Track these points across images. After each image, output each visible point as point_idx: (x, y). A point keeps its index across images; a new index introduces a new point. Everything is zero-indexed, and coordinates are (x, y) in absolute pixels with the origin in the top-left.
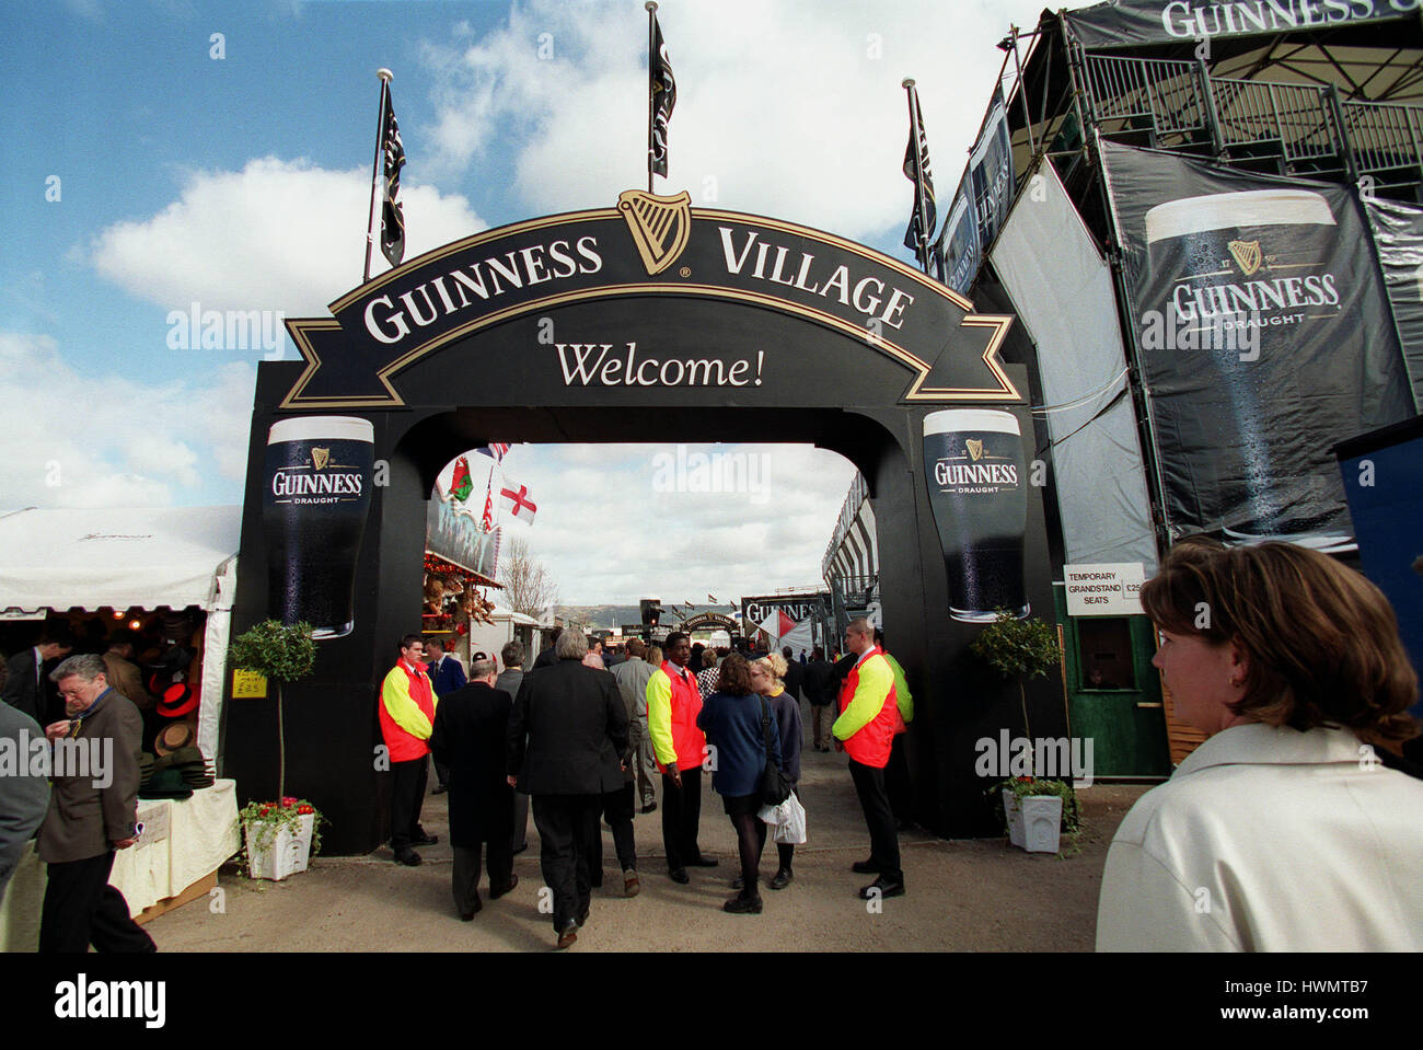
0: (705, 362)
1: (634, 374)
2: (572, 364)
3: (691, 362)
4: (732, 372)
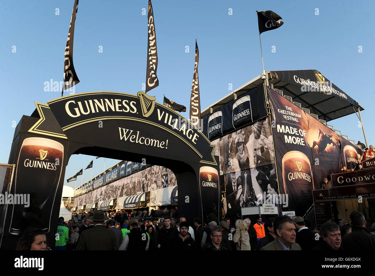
0: (155, 140)
1: (138, 140)
2: (123, 134)
3: (152, 140)
4: (161, 144)
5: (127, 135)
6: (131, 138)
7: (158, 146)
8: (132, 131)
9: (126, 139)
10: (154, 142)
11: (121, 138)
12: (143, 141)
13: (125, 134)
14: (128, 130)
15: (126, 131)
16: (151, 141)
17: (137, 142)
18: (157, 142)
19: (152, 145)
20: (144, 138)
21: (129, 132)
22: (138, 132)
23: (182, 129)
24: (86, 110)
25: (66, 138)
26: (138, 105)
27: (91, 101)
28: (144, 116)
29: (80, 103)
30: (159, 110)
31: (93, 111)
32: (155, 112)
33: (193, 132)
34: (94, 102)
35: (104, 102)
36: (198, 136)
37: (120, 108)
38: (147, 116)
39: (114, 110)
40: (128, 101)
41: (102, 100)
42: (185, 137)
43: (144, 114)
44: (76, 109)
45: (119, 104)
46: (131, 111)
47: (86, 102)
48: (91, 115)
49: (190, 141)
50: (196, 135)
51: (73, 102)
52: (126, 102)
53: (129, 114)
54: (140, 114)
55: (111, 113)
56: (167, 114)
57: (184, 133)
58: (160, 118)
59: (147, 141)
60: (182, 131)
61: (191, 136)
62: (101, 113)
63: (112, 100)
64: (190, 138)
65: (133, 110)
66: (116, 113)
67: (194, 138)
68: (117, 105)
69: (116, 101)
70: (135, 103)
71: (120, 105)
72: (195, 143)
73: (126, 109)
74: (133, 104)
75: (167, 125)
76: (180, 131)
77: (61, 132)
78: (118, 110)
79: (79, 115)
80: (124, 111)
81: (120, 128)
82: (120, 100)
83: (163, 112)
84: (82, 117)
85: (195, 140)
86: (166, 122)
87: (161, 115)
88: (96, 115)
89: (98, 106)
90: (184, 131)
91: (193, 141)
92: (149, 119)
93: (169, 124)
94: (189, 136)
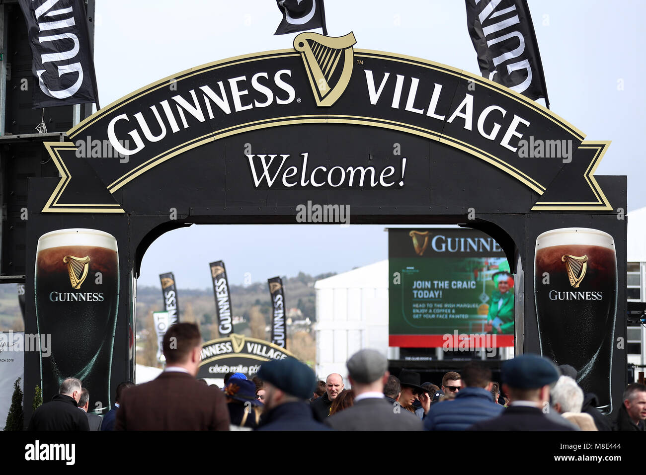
5: (272, 172)
6: (285, 176)
7: (373, 184)
8: (285, 157)
9: (270, 183)
10: (358, 174)
11: (257, 183)
12: (321, 176)
13: (266, 168)
14: (273, 157)
15: (267, 159)
16: (348, 175)
17: (303, 184)
18: (370, 171)
19: (351, 184)
20: (325, 169)
21: (278, 160)
22: (306, 155)
23: (457, 113)
24: (156, 131)
25: (122, 211)
26: (300, 79)
27: (165, 104)
28: (319, 104)
29: (139, 117)
30: (369, 74)
31: (175, 128)
32: (358, 80)
33: (504, 112)
34: (173, 105)
35: (200, 94)
36: (528, 124)
37: (244, 100)
38: (329, 102)
39: (228, 111)
40: (265, 75)
41: (193, 92)
42: (473, 137)
43: (321, 99)
44: (134, 134)
45: (240, 89)
46: (279, 101)
47: (154, 108)
48: (172, 140)
49: (494, 147)
50: (517, 120)
51: (124, 116)
52: (261, 80)
53: (275, 111)
55: (221, 120)
56: (400, 79)
57: (468, 126)
58: (374, 98)
59: (336, 176)
60: (460, 121)
61: (497, 127)
62: (196, 128)
63: (221, 84)
64: (493, 136)
65: (285, 95)
66: (236, 118)
67: (511, 131)
68: (236, 94)
69: (233, 82)
70: (288, 72)
71: (246, 92)
72: (514, 149)
73: (263, 98)
74: (284, 77)
75: (401, 115)
76: (450, 120)
77: (110, 199)
78: (239, 107)
79: (140, 145)
80: (258, 105)
81: (250, 158)
82: (244, 78)
83: (387, 75)
84: (151, 150)
86: (396, 104)
87: (377, 90)
88: (184, 136)
89: (185, 111)
90: (468, 117)
91: (505, 143)
92: (338, 108)
93: (409, 107)
94: (488, 128)
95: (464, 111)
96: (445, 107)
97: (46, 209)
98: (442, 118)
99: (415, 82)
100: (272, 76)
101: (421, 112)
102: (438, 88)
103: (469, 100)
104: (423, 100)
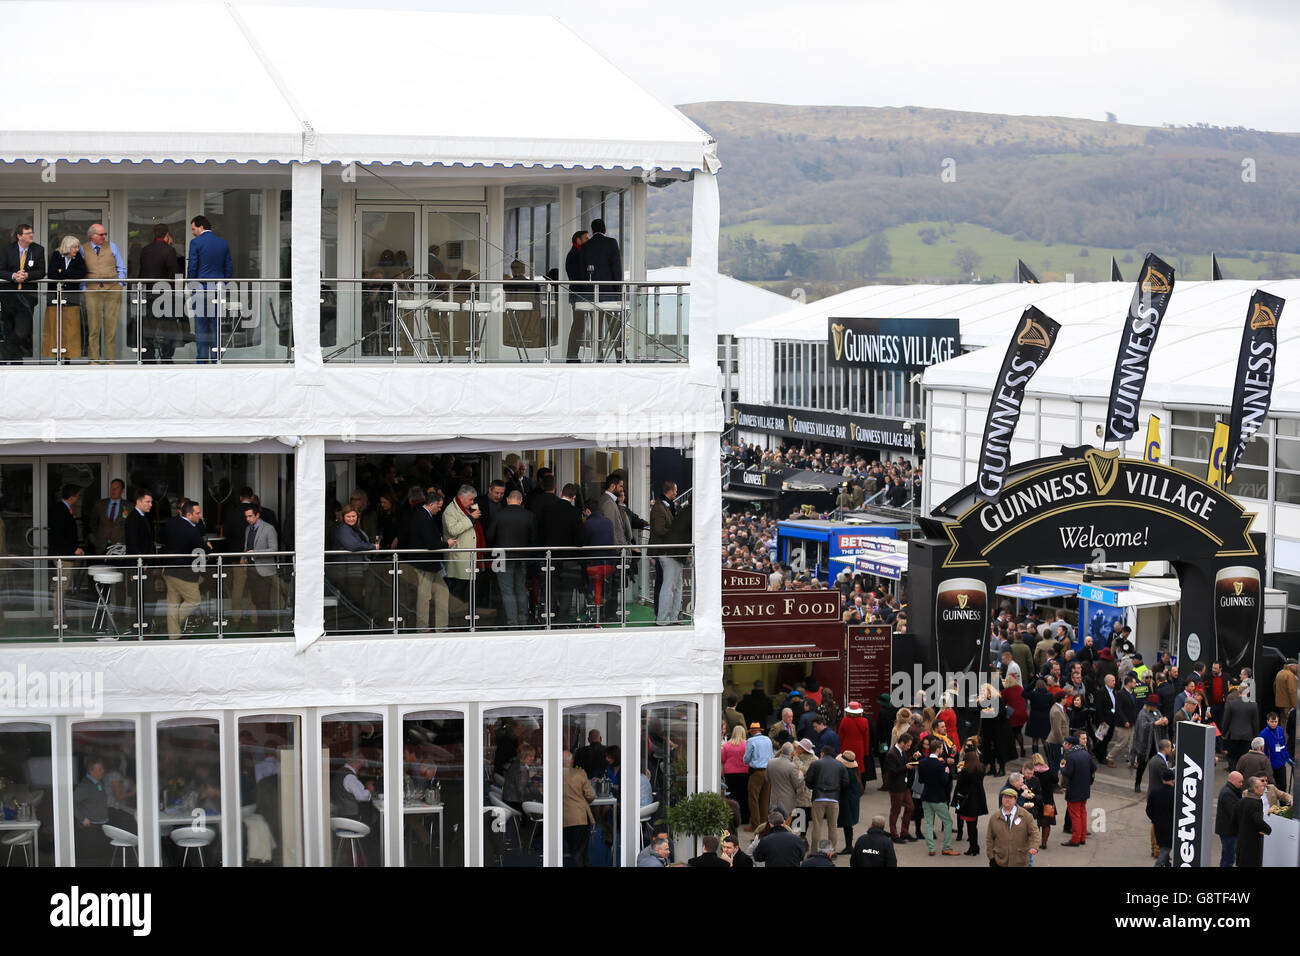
0: (1123, 534)
1: (1093, 541)
2: (1067, 537)
4: (1135, 538)
5: (1074, 538)
6: (1081, 541)
7: (1130, 544)
8: (1081, 528)
9: (1073, 545)
10: (1122, 537)
11: (1065, 546)
12: (1101, 540)
13: (1070, 536)
14: (1074, 529)
15: (1071, 530)
16: (1116, 539)
17: (1091, 545)
18: (1128, 536)
19: (1118, 544)
20: (1103, 535)
21: (1077, 531)
22: (1092, 527)
23: (1177, 497)
24: (1008, 515)
25: (989, 566)
26: (1089, 479)
27: (1013, 497)
28: (1099, 494)
29: (999, 506)
30: (1129, 474)
31: (1019, 513)
32: (1122, 479)
33: (1202, 495)
34: (1018, 497)
35: (1033, 490)
36: (1215, 502)
37: (1059, 493)
38: (1104, 492)
39: (1049, 501)
40: (1070, 476)
41: (1029, 489)
42: (1185, 512)
43: (1100, 490)
44: (996, 517)
45: (1056, 486)
46: (1078, 493)
47: (1007, 500)
48: (1018, 520)
49: (1196, 517)
50: (1209, 500)
51: (990, 507)
52: (1068, 480)
53: (1076, 499)
54: (1092, 495)
55: (1046, 506)
56: (1146, 476)
57: (1183, 505)
58: (1131, 489)
59: (1110, 539)
60: (1178, 501)
61: (1198, 505)
62: (1032, 512)
63: (1045, 483)
64: (1195, 511)
65: (1082, 489)
66: (1055, 504)
67: (1206, 507)
68: (1054, 489)
69: (1052, 481)
70: (1083, 474)
71: (1060, 488)
72: (1207, 518)
73: (1069, 491)
74: (1081, 478)
75: (1146, 499)
76: (1173, 501)
77: (980, 557)
78: (1056, 498)
79: (1000, 525)
80: (1066, 496)
81: (1062, 529)
82: (1058, 479)
83: (1139, 474)
84: (1006, 527)
85: (1207, 512)
86: (1143, 493)
87: (1133, 483)
88: (1025, 517)
89: (1025, 502)
90: (1183, 499)
91: (1202, 514)
92: (1110, 495)
93: (1151, 494)
94: (1193, 507)
95: (1180, 495)
96: (1170, 494)
97: (944, 566)
98: (1168, 500)
99: (1154, 478)
100: (1074, 477)
101: (1157, 497)
102: (1167, 481)
103: (1183, 488)
104: (1158, 491)
